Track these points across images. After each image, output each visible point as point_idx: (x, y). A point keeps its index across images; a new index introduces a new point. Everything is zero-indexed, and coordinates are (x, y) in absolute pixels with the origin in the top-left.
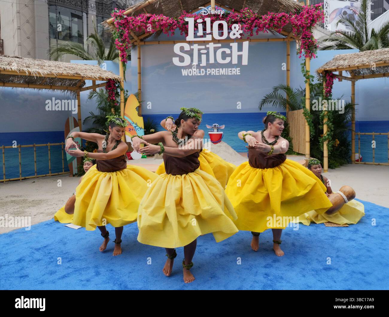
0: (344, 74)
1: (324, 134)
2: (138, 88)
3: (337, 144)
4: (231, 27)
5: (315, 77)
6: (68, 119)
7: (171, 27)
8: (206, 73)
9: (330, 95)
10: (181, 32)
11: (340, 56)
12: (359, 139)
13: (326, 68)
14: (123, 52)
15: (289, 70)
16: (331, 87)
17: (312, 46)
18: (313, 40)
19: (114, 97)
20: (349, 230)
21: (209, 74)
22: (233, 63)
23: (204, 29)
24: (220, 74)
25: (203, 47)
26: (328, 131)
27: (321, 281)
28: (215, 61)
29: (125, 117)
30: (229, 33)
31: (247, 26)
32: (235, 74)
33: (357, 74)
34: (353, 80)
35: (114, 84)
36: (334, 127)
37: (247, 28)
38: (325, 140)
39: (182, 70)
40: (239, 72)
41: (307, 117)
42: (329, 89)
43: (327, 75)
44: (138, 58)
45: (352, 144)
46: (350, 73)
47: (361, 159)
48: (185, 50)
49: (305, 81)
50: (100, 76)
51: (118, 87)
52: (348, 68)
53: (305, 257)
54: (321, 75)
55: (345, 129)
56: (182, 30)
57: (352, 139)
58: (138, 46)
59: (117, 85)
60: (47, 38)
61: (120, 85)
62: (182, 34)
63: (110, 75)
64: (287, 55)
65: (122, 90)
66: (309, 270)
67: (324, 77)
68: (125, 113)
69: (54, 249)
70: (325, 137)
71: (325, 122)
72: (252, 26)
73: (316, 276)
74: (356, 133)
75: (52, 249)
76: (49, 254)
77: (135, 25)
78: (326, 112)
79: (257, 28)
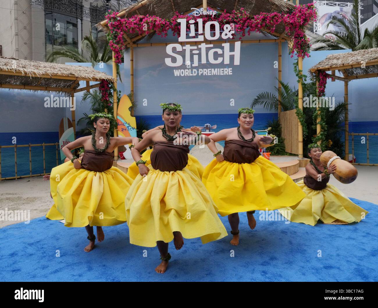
0: (337, 74)
1: (317, 134)
2: (131, 90)
3: (330, 144)
4: (223, 27)
5: (308, 77)
6: (62, 121)
7: (163, 28)
8: (198, 73)
9: (323, 94)
10: (173, 33)
11: (333, 56)
12: (353, 140)
13: (319, 67)
14: (118, 54)
15: (281, 71)
16: (325, 87)
17: (305, 45)
18: (306, 39)
19: (107, 97)
20: (348, 229)
21: (201, 74)
22: (225, 63)
23: (197, 30)
24: (212, 74)
25: (195, 47)
26: (321, 131)
28: (207, 61)
29: (119, 118)
30: (221, 33)
31: (239, 26)
32: (227, 74)
33: (351, 74)
34: (346, 80)
35: (107, 85)
36: (327, 127)
37: (239, 28)
38: (319, 140)
39: (175, 71)
40: (231, 73)
41: (300, 116)
42: (322, 89)
43: (321, 74)
44: (131, 60)
45: (345, 145)
46: (343, 73)
47: (355, 160)
48: (177, 51)
49: (297, 81)
50: (94, 77)
51: (111, 87)
52: (342, 67)
53: (304, 255)
54: (314, 74)
55: (339, 130)
56: (174, 31)
57: (345, 140)
58: (131, 48)
59: (110, 86)
60: (43, 44)
61: (113, 86)
62: (174, 35)
63: (104, 76)
64: (279, 56)
65: (115, 90)
66: (308, 268)
67: (317, 77)
68: (118, 113)
69: (47, 244)
70: (318, 137)
71: (319, 122)
72: (244, 26)
73: (316, 274)
74: (350, 134)
75: (44, 244)
76: (42, 249)
77: (128, 27)
78: (319, 112)
79: (249, 27)
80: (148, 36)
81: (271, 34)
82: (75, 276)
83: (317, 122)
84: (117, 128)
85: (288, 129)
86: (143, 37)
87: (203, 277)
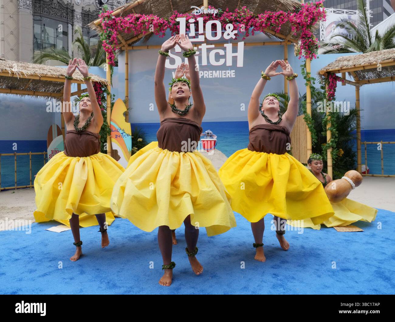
0: (348, 77)
1: (327, 141)
2: (125, 95)
3: (341, 154)
4: (225, 27)
5: (316, 79)
6: (51, 127)
7: (161, 27)
9: (333, 98)
10: (172, 33)
11: (343, 58)
12: (365, 149)
13: (328, 69)
14: (111, 54)
16: (335, 90)
17: (313, 46)
18: (314, 40)
19: (100, 101)
20: (365, 235)
22: (228, 65)
23: (197, 30)
24: (214, 77)
25: (196, 48)
26: (332, 137)
27: (340, 282)
28: (207, 63)
29: (112, 123)
30: (223, 33)
32: (230, 77)
33: (362, 79)
34: (357, 85)
35: (100, 88)
36: (337, 133)
38: (329, 147)
40: (233, 75)
41: (308, 122)
42: (332, 92)
43: (330, 77)
44: (126, 64)
45: (357, 155)
46: (354, 77)
47: (368, 171)
48: (176, 51)
49: (305, 84)
51: (105, 91)
53: (318, 259)
54: (323, 77)
55: (350, 138)
56: (173, 31)
57: (358, 149)
58: (126, 51)
59: (103, 89)
60: (31, 50)
61: (106, 89)
63: (96, 78)
65: (108, 94)
66: (324, 270)
67: (326, 79)
68: (111, 118)
69: (34, 250)
70: (328, 144)
71: (329, 128)
72: (248, 26)
73: (333, 276)
74: (362, 142)
75: (31, 250)
76: (29, 255)
77: (123, 26)
78: (329, 117)
79: (253, 27)
80: (144, 38)
81: (276, 36)
82: (65, 279)
83: (327, 129)
84: (110, 134)
85: (295, 136)
86: (139, 40)
87: (208, 280)
